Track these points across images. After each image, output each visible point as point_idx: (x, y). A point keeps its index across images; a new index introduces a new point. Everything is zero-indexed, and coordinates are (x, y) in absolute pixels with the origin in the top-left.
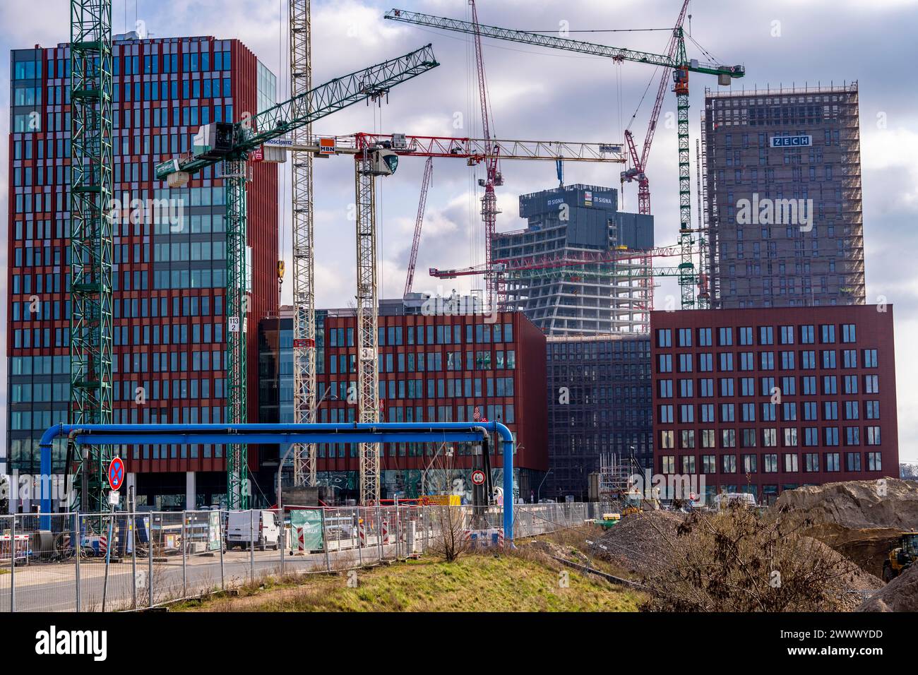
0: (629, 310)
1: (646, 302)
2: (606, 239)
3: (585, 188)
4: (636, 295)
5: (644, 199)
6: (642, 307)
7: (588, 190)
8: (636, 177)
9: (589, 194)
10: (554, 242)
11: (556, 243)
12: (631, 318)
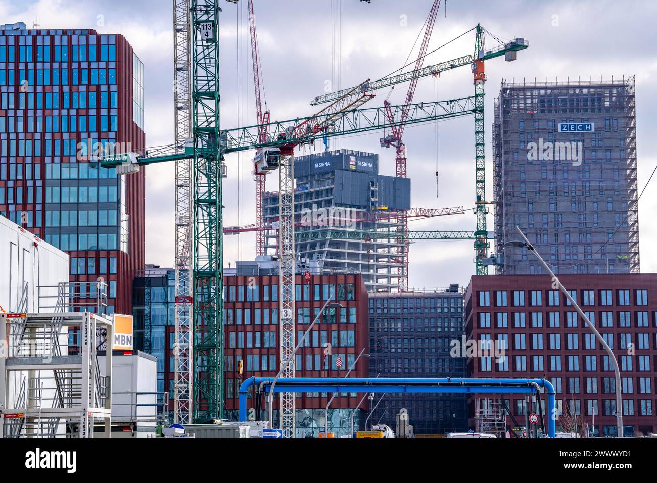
0: (387, 264)
1: (403, 257)
2: (369, 199)
3: (350, 152)
4: (393, 251)
5: (400, 163)
6: (398, 262)
7: (352, 155)
8: (394, 143)
9: (353, 158)
10: (322, 201)
11: (323, 203)
12: (389, 272)
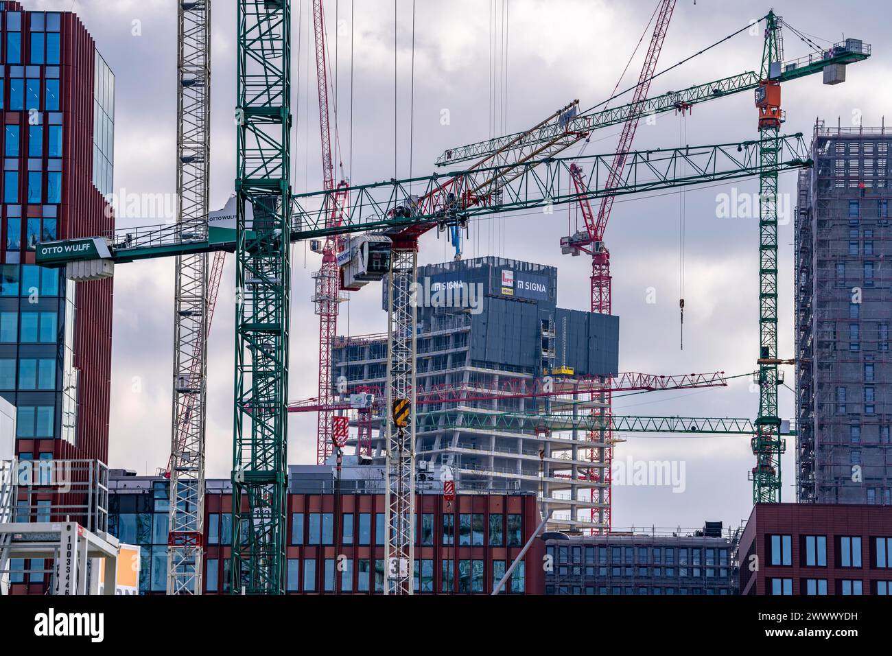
0: (571, 481)
1: (601, 469)
2: (537, 355)
3: (502, 263)
4: (583, 455)
5: (600, 286)
6: (593, 478)
7: (507, 267)
8: (589, 247)
9: (508, 275)
10: (446, 356)
11: (450, 358)
12: (574, 497)
